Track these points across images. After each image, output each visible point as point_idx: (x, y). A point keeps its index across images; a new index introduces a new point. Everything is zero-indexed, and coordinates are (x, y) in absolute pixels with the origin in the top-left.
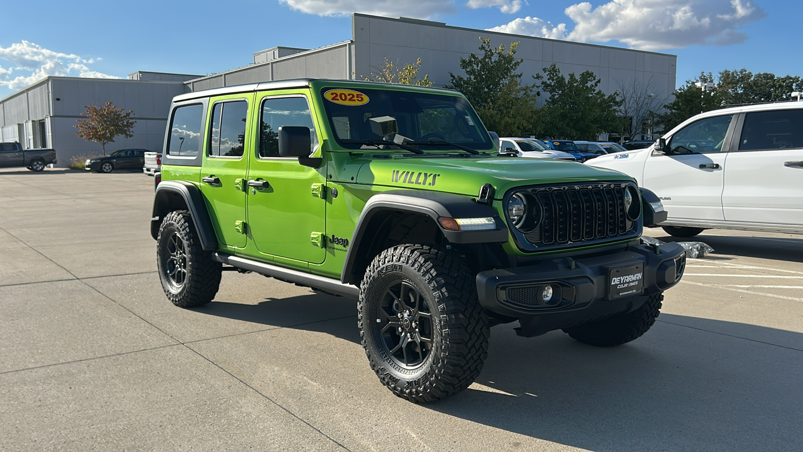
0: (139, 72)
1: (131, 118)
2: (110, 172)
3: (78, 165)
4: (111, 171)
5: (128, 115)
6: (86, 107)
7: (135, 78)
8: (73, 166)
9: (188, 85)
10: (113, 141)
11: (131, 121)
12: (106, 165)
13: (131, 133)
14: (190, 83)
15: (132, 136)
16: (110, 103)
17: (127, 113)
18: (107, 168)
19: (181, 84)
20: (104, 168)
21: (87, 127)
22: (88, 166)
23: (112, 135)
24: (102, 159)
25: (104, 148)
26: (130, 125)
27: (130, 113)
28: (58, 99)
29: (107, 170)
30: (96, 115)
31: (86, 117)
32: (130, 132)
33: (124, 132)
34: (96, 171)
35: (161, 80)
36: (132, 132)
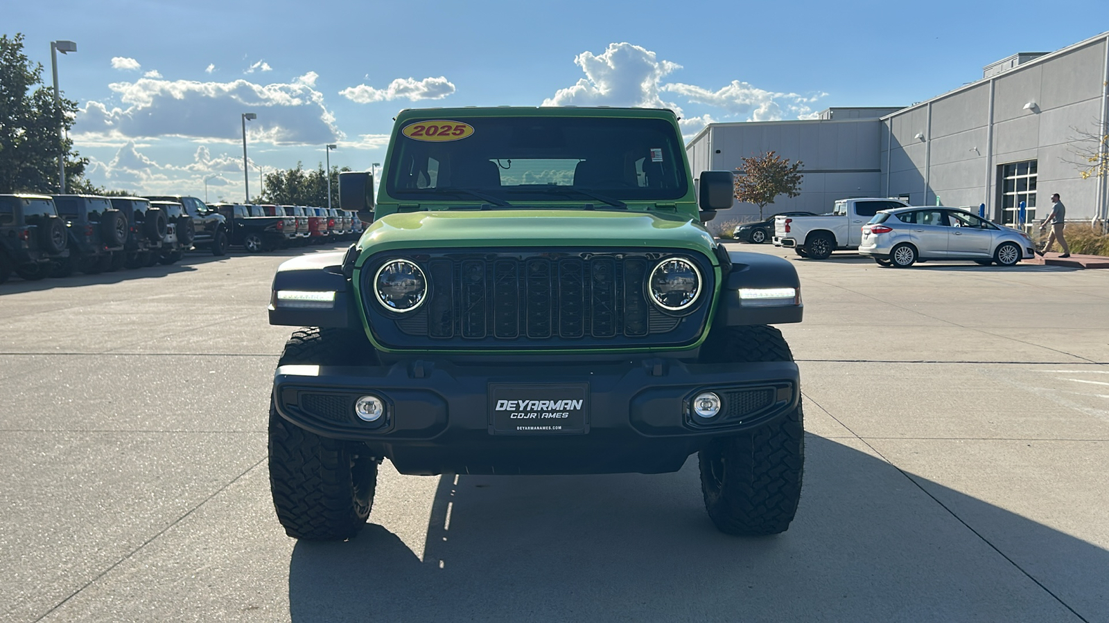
0: (831, 108)
1: (799, 172)
2: (761, 243)
3: (729, 233)
4: (764, 241)
5: (795, 167)
6: (744, 159)
7: (825, 118)
8: (723, 234)
9: (886, 122)
10: (773, 202)
11: (798, 175)
12: (757, 234)
13: (798, 191)
14: (888, 119)
15: (799, 194)
16: (773, 153)
17: (793, 165)
18: (759, 236)
19: (876, 122)
20: (755, 237)
21: (743, 185)
22: (737, 235)
23: (772, 195)
24: (753, 226)
25: (761, 212)
26: (795, 180)
27: (797, 165)
28: (718, 152)
29: (758, 240)
30: (754, 170)
31: (743, 172)
32: (796, 189)
33: (789, 191)
34: (748, 241)
35: (859, 117)
36: (799, 189)
